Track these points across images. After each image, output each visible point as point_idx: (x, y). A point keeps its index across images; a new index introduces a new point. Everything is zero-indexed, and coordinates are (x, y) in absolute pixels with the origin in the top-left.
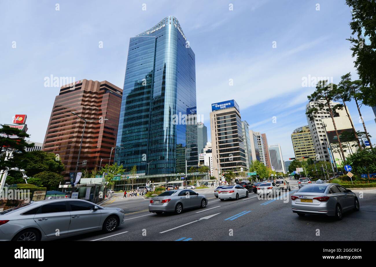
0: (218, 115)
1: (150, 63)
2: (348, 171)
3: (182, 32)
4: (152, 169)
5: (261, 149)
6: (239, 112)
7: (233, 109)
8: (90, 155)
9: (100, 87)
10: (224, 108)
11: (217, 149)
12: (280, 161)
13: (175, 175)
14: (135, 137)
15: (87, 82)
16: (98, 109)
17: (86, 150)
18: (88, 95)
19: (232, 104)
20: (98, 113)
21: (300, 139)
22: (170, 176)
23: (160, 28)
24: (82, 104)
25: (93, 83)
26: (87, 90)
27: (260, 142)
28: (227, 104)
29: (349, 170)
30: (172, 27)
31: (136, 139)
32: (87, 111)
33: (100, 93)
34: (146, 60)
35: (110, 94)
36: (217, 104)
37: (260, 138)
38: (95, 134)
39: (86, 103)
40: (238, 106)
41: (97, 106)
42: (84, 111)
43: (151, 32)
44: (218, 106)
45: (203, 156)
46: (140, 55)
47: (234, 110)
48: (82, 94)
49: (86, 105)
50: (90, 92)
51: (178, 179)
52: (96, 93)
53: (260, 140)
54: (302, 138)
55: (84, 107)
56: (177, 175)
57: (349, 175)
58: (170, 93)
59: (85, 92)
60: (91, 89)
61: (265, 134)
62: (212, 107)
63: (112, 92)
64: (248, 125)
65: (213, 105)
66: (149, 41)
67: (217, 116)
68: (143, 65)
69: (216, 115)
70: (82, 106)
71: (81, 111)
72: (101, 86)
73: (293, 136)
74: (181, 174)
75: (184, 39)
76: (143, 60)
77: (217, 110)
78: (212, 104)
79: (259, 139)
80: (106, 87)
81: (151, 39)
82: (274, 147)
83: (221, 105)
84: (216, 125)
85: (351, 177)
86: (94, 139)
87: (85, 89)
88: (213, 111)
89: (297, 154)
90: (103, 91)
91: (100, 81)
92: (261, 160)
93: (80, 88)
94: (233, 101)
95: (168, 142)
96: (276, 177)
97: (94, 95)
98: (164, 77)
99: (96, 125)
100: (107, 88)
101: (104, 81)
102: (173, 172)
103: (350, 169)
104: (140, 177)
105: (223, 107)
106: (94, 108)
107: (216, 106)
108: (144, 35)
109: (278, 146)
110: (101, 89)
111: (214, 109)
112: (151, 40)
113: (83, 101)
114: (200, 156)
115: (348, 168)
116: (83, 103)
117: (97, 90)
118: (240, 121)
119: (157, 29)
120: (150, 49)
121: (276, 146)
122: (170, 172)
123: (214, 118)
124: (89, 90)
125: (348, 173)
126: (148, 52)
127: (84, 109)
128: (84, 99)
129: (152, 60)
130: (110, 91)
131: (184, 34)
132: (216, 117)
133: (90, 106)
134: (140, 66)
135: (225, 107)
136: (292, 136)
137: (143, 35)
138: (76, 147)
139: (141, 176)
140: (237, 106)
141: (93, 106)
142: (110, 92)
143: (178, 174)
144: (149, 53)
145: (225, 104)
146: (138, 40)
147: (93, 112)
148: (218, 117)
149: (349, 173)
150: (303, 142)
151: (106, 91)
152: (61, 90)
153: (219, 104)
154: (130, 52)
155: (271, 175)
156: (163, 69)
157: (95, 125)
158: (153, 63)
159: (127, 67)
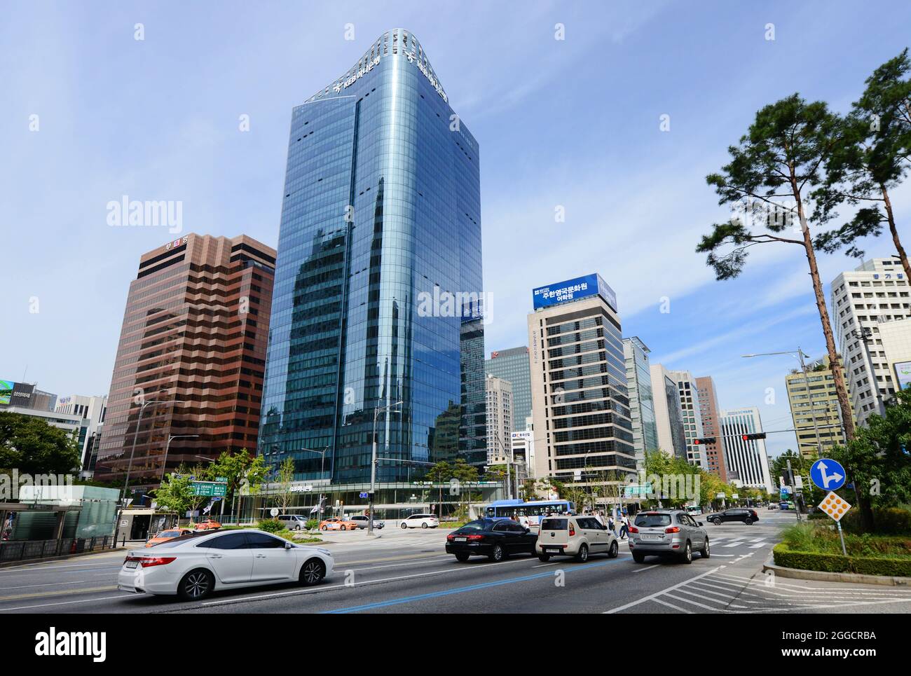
0: (549, 320)
1: (342, 175)
2: (826, 486)
3: (433, 77)
4: (346, 468)
5: (693, 421)
6: (616, 312)
7: (594, 303)
8: (211, 431)
9: (232, 252)
10: (569, 301)
11: (547, 416)
12: (759, 455)
13: (407, 486)
14: (312, 380)
15: (198, 240)
16: (227, 312)
17: (202, 418)
18: (201, 274)
19: (590, 285)
20: (229, 320)
21: (813, 392)
22: (393, 490)
23: (369, 68)
24: (187, 300)
25: (213, 242)
26: (199, 261)
27: (689, 400)
28: (577, 288)
29: (832, 483)
30: (400, 62)
31: (315, 387)
32: (201, 318)
33: (231, 269)
34: (332, 165)
35: (253, 269)
36: (548, 289)
37: (691, 389)
38: (223, 376)
39: (198, 297)
40: (613, 294)
41: (226, 305)
42: (192, 318)
43: (346, 85)
44: (552, 294)
45: (522, 437)
46: (316, 153)
47: (598, 305)
48: (187, 273)
49: (198, 302)
50: (207, 268)
51: (416, 498)
52: (221, 269)
53: (688, 393)
54: (822, 387)
55: (194, 306)
56: (413, 487)
57: (829, 507)
58: (393, 258)
59: (193, 267)
60: (208, 260)
61: (709, 378)
62: (535, 296)
63: (260, 265)
64: (645, 349)
65: (537, 293)
66: (340, 110)
67: (547, 324)
68: (323, 181)
69: (544, 322)
70: (188, 305)
71: (185, 317)
72: (235, 249)
73: (792, 382)
74: (425, 483)
75: (440, 96)
76: (324, 168)
77: (549, 307)
78: (534, 290)
79: (685, 390)
80: (246, 253)
81: (346, 104)
82: (738, 415)
83: (559, 292)
84: (546, 349)
85: (841, 516)
86: (219, 391)
87: (193, 259)
88: (536, 310)
89: (802, 437)
90: (237, 263)
91: (230, 237)
92: (693, 452)
93: (182, 258)
94: (594, 277)
95: (388, 395)
96: (737, 500)
97: (216, 276)
98: (379, 212)
99: (225, 354)
100: (249, 255)
101: (240, 237)
102: (404, 479)
103: (837, 477)
104: (316, 490)
105: (565, 297)
106: (217, 307)
107: (546, 296)
108: (328, 96)
109: (751, 413)
110: (233, 259)
111: (539, 302)
112: (344, 108)
113: (189, 290)
114: (512, 438)
115: (829, 473)
116: (190, 296)
117: (222, 261)
118: (620, 337)
119: (360, 74)
120: (342, 134)
121: (746, 414)
122: (395, 478)
123: (540, 328)
124: (203, 262)
125: (828, 497)
126: (338, 143)
127: (192, 311)
128: (192, 285)
129: (347, 164)
130: (256, 263)
131: (439, 83)
132: (545, 326)
133: (207, 303)
134: (317, 184)
135: (571, 296)
136: (790, 382)
137: (324, 97)
138: (177, 410)
139: (318, 487)
140: (607, 293)
141: (215, 303)
142: (255, 266)
143: (415, 483)
144: (339, 145)
145: (571, 289)
146: (311, 111)
147: (216, 319)
148: (549, 326)
149: (832, 497)
150: (823, 399)
151: (245, 261)
152: (142, 265)
153: (553, 287)
154: (293, 147)
155: (718, 496)
156: (377, 189)
157: (222, 352)
158: (349, 173)
159: (286, 191)
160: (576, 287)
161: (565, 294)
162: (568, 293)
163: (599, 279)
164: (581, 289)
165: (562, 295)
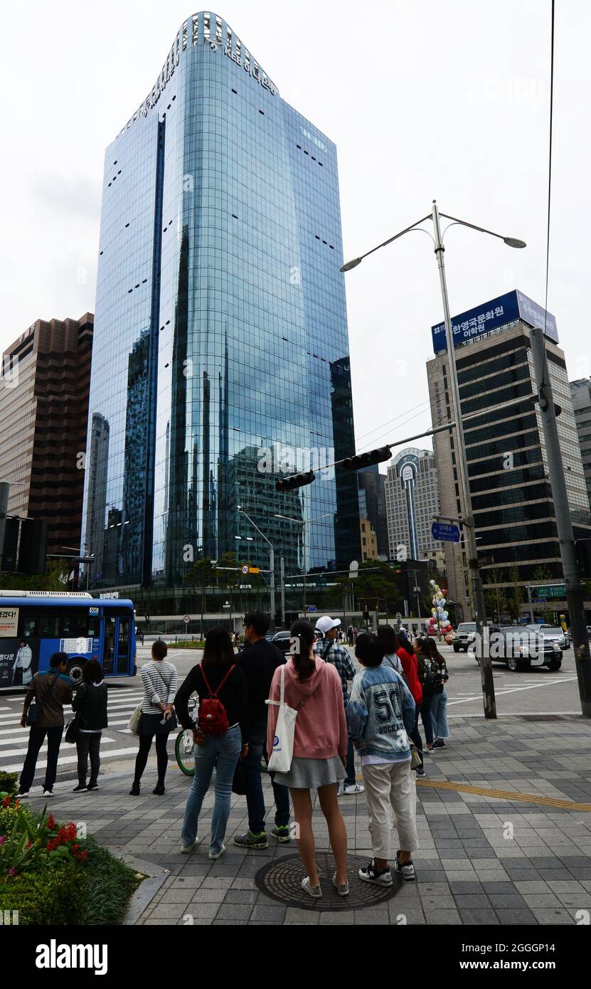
1: (147, 213)
7: (513, 331)
9: (79, 334)
10: (479, 334)
15: (44, 327)
16: (76, 402)
18: (49, 364)
19: (508, 308)
20: (78, 410)
23: (170, 73)
24: (36, 393)
26: (46, 349)
28: (490, 315)
32: (50, 410)
33: (78, 353)
41: (75, 394)
42: (42, 411)
43: (151, 104)
44: (456, 328)
46: (125, 196)
47: (518, 334)
49: (47, 394)
50: (54, 355)
52: (67, 355)
55: (42, 399)
59: (41, 356)
60: (54, 346)
62: (434, 336)
65: (437, 331)
69: (448, 368)
70: (37, 398)
72: (81, 330)
75: (265, 88)
78: (433, 328)
80: (90, 332)
81: (149, 125)
83: (466, 325)
87: (40, 347)
88: (436, 353)
90: (84, 345)
93: (31, 348)
94: (513, 295)
97: (64, 363)
105: (474, 331)
106: (66, 398)
110: (80, 342)
111: (440, 343)
112: (148, 131)
113: (38, 381)
116: (40, 389)
117: (69, 346)
124: (50, 350)
127: (40, 405)
128: (41, 376)
133: (55, 394)
135: (482, 328)
140: (536, 316)
141: (64, 393)
145: (481, 318)
147: (65, 410)
153: (458, 320)
156: (177, 219)
158: (153, 209)
160: (488, 313)
161: (474, 326)
162: (478, 324)
163: (520, 298)
164: (495, 315)
165: (470, 328)
